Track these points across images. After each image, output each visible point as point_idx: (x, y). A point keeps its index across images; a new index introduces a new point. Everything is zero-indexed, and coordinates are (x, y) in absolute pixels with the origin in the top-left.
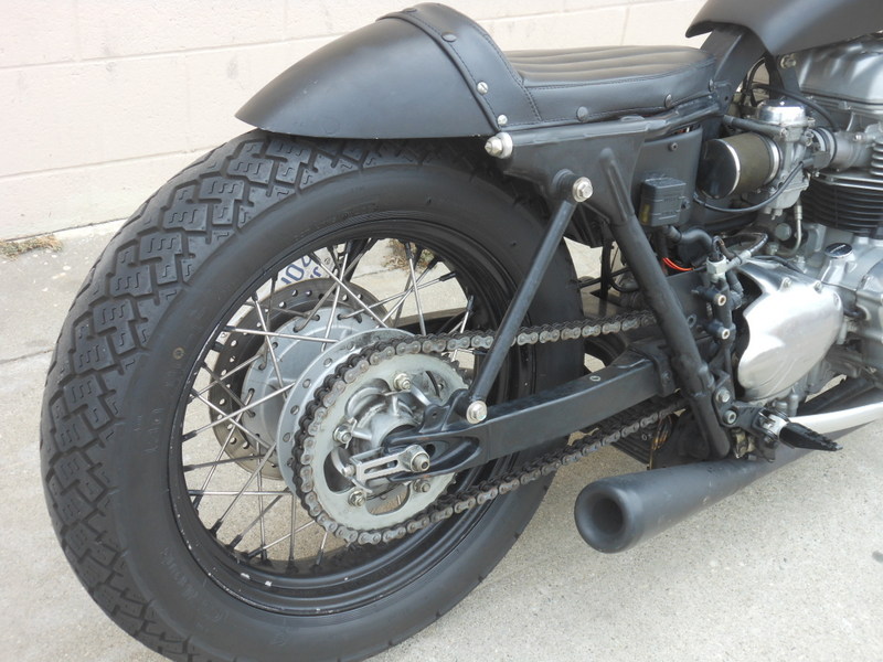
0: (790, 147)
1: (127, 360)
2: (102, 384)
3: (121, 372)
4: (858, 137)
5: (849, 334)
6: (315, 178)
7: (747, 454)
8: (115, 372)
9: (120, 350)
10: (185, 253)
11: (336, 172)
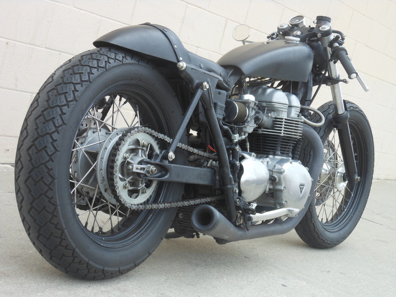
0: (251, 109)
1: (71, 103)
2: (61, 110)
3: (69, 107)
4: (270, 115)
5: (270, 189)
6: (127, 62)
7: (240, 225)
8: (66, 107)
9: (69, 100)
10: (91, 73)
11: (132, 62)
